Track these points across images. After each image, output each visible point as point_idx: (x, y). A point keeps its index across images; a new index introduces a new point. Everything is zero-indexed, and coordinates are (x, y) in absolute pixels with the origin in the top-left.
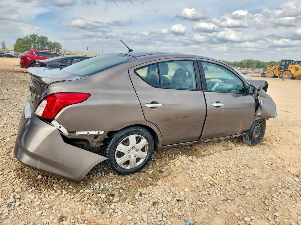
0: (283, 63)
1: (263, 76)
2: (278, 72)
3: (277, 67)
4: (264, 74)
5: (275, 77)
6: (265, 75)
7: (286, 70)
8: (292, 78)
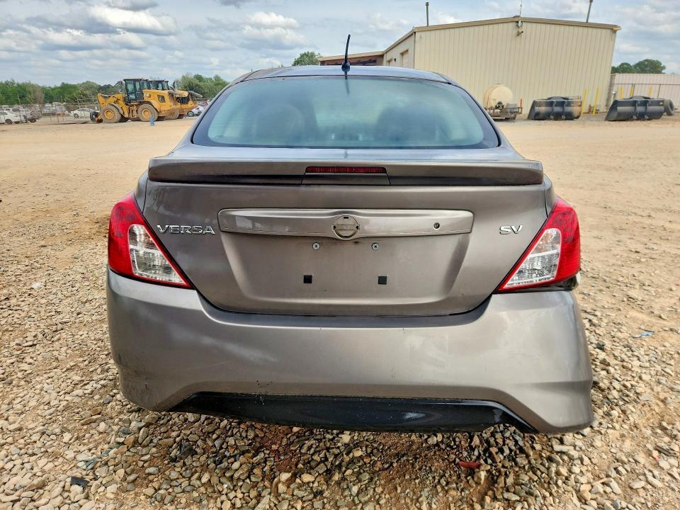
0: (130, 87)
1: (96, 119)
2: (126, 108)
3: (120, 96)
4: (97, 115)
5: (123, 119)
6: (99, 118)
7: (141, 103)
8: (160, 119)
